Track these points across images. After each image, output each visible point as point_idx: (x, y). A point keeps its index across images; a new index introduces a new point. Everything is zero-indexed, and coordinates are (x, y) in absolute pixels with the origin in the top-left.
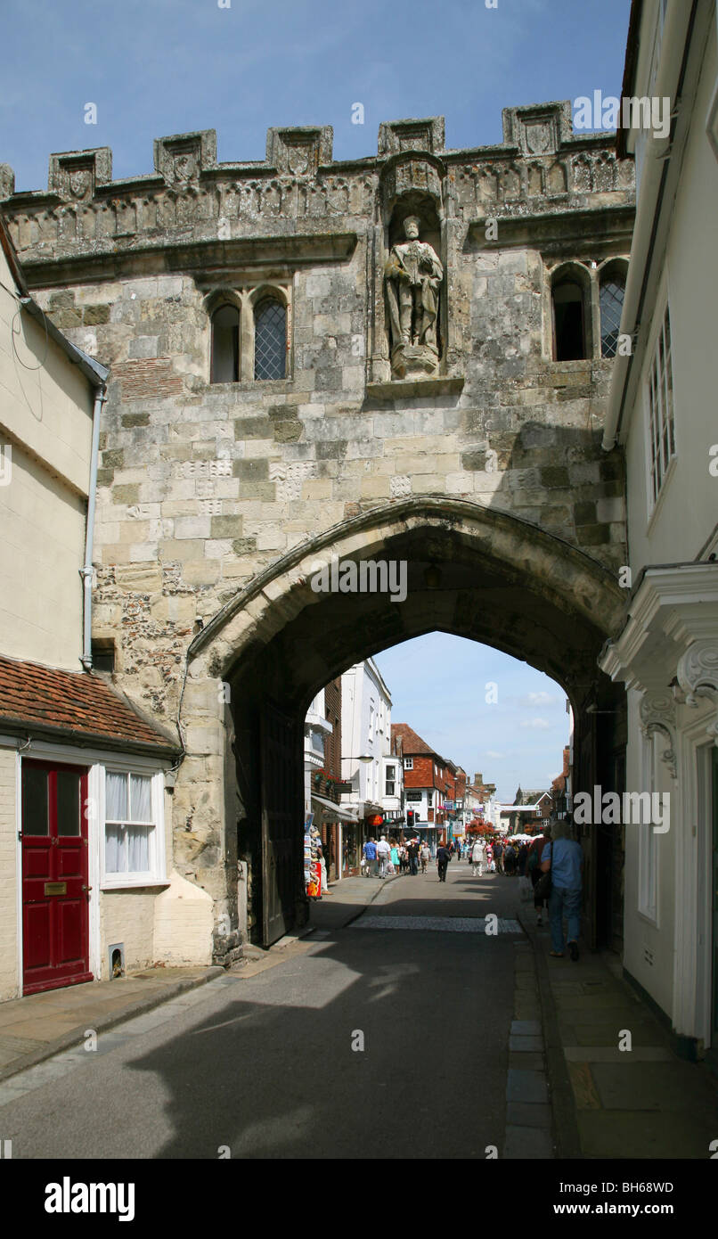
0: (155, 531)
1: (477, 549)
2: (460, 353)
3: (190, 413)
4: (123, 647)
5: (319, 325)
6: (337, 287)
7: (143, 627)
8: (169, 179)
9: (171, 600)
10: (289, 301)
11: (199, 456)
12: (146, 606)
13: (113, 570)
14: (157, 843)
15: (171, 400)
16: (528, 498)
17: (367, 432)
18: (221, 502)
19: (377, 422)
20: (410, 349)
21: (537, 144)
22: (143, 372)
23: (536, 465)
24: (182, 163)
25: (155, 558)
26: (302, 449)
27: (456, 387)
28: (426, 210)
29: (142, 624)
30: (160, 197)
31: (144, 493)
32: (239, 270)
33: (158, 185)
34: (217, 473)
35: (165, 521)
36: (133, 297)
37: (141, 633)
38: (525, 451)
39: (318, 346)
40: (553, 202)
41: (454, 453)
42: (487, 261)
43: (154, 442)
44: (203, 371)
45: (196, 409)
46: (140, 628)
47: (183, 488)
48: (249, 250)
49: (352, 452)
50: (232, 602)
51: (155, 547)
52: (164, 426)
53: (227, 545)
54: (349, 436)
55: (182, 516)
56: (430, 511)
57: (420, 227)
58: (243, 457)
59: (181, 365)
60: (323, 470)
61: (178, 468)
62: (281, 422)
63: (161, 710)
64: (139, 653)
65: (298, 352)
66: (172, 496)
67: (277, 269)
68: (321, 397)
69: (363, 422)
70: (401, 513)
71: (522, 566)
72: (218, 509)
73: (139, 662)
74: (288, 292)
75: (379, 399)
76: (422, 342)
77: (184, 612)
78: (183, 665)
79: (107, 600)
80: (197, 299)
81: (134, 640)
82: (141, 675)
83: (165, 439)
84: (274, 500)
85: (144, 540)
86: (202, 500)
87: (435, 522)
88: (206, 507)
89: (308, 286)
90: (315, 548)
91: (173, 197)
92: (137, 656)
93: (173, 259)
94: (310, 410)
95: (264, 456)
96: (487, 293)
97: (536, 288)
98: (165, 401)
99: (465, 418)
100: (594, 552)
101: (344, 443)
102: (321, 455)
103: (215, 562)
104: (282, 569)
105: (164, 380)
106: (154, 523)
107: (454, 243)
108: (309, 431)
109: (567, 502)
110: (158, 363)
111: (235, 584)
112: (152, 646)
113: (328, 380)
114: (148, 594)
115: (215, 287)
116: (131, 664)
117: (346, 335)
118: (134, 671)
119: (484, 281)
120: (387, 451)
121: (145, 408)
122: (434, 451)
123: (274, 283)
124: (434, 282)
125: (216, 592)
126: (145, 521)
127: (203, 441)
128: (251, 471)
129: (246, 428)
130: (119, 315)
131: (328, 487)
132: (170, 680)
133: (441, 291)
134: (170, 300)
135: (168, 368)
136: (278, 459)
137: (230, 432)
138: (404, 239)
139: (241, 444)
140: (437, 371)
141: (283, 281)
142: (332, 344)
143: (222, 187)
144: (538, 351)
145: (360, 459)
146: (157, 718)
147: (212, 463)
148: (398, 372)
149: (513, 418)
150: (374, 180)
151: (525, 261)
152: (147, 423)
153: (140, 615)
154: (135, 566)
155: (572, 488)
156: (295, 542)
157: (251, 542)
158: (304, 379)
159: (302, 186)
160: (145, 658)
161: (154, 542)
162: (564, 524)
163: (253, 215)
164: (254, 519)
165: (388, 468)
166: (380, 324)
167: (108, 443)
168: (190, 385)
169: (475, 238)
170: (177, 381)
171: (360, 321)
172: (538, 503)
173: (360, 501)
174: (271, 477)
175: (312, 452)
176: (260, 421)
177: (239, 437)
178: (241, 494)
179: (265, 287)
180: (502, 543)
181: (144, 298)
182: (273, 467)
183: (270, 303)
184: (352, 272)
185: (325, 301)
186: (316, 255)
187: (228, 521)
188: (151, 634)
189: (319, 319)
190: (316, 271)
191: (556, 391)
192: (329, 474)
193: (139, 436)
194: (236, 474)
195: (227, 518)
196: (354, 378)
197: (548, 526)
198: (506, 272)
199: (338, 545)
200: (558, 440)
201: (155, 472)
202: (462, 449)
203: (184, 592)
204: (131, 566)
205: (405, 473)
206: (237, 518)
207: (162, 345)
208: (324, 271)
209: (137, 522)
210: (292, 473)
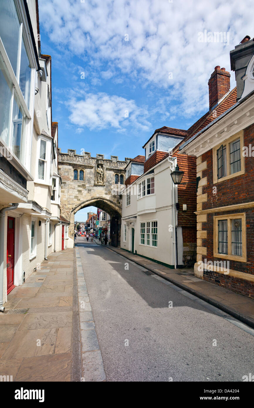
0: (67, 197)
1: (106, 203)
2: (105, 182)
3: (72, 183)
5: (88, 176)
6: (91, 172)
8: (70, 154)
9: (69, 205)
10: (85, 172)
11: (73, 188)
13: (61, 201)
14: (68, 233)
15: (69, 181)
19: (95, 188)
20: (100, 181)
21: (114, 160)
22: (65, 177)
23: (113, 195)
24: (71, 153)
25: (67, 200)
26: (86, 190)
27: (104, 186)
28: (102, 165)
30: (68, 156)
31: (65, 192)
32: (79, 167)
33: (68, 155)
34: (75, 191)
36: (64, 167)
39: (88, 178)
40: (116, 167)
42: (108, 172)
44: (73, 178)
45: (73, 183)
47: (71, 192)
48: (81, 166)
49: (92, 191)
50: (77, 206)
52: (68, 184)
53: (76, 199)
54: (92, 189)
55: (70, 195)
56: (101, 198)
57: (101, 167)
58: (79, 189)
59: (71, 177)
60: (89, 192)
61: (70, 190)
62: (83, 186)
63: (67, 218)
65: (86, 178)
66: (69, 193)
70: (98, 198)
72: (75, 195)
74: (84, 171)
75: (95, 185)
76: (101, 180)
77: (71, 207)
78: (70, 213)
80: (73, 169)
82: (64, 214)
83: (68, 186)
87: (101, 200)
88: (74, 195)
89: (87, 171)
90: (87, 201)
91: (70, 157)
93: (70, 164)
94: (87, 185)
96: (108, 175)
97: (114, 176)
99: (105, 189)
100: (119, 205)
102: (88, 191)
103: (75, 201)
104: (83, 203)
105: (68, 179)
106: (67, 196)
107: (105, 169)
108: (87, 188)
109: (116, 199)
110: (67, 176)
111: (78, 204)
112: (66, 210)
113: (89, 182)
115: (75, 168)
118: (63, 213)
120: (96, 191)
121: (65, 182)
122: (102, 192)
123: (83, 169)
124: (102, 174)
125: (75, 205)
128: (80, 191)
129: (79, 186)
130: (62, 170)
131: (89, 194)
133: (103, 175)
134: (69, 169)
135: (69, 177)
136: (83, 190)
137: (77, 186)
138: (99, 168)
140: (102, 183)
142: (90, 178)
143: (77, 157)
144: (113, 183)
146: (66, 219)
148: (98, 183)
150: (96, 160)
151: (112, 173)
156: (85, 200)
157: (80, 199)
158: (87, 182)
159: (87, 159)
162: (115, 202)
163: (81, 161)
164: (80, 197)
165: (96, 193)
166: (96, 177)
169: (107, 169)
170: (70, 179)
171: (93, 176)
172: (113, 199)
173: (92, 196)
175: (87, 190)
176: (81, 186)
177: (78, 187)
178: (78, 194)
179: (81, 170)
180: (109, 203)
181: (66, 168)
182: (82, 191)
183: (82, 172)
184: (93, 170)
185: (89, 173)
187: (76, 197)
190: (88, 169)
193: (65, 185)
194: (78, 191)
196: (93, 182)
197: (114, 201)
198: (110, 174)
199: (90, 201)
201: (67, 190)
202: (105, 192)
203: (71, 204)
205: (98, 194)
206: (78, 196)
207: (68, 174)
208: (89, 169)
209: (64, 195)
210: (85, 192)
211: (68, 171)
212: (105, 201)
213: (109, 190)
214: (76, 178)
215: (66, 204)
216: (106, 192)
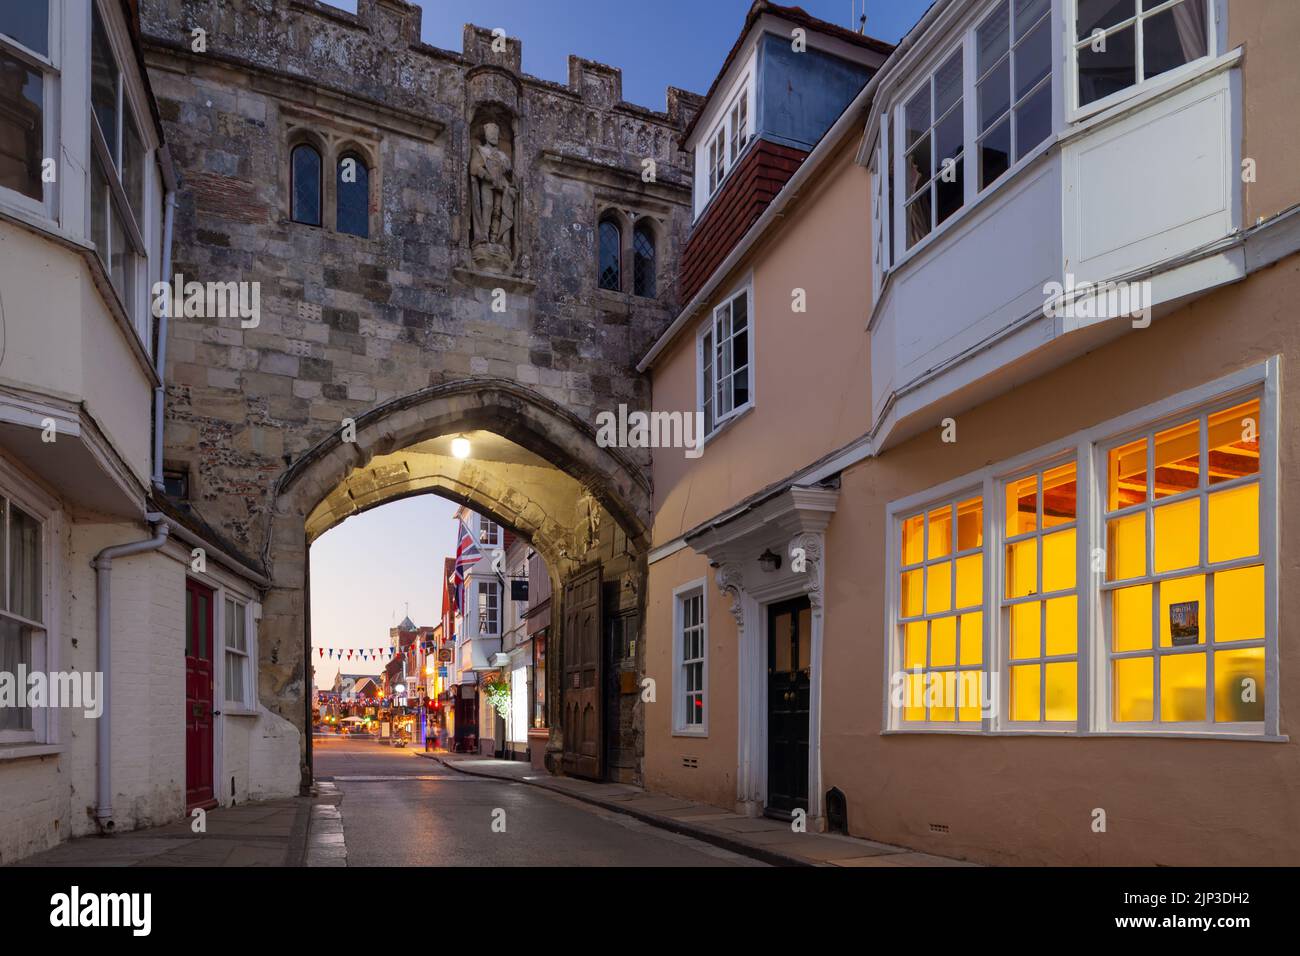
0: (237, 359)
2: (531, 260)
3: (277, 248)
4: (201, 472)
5: (407, 197)
6: (424, 166)
7: (225, 455)
9: (255, 431)
10: (375, 163)
11: (285, 293)
12: (227, 434)
13: (188, 390)
15: (254, 228)
16: (580, 398)
17: (451, 310)
18: (310, 344)
19: (459, 304)
22: (223, 190)
23: (587, 372)
25: (237, 387)
26: (389, 314)
27: (529, 290)
28: (506, 117)
29: (223, 451)
32: (325, 116)
34: (306, 314)
35: (248, 350)
36: (209, 104)
37: (222, 460)
38: (580, 359)
39: (407, 219)
40: (606, 151)
41: (524, 347)
42: (550, 182)
43: (236, 267)
44: (283, 206)
45: (282, 244)
46: (221, 456)
47: (268, 322)
48: (345, 102)
49: (437, 326)
50: (323, 443)
51: (237, 375)
52: (246, 252)
53: (316, 387)
54: (436, 311)
55: (268, 350)
56: (504, 393)
58: (333, 305)
59: (263, 197)
62: (373, 282)
63: (245, 540)
64: (219, 481)
65: (388, 218)
67: (368, 129)
68: (408, 267)
69: (447, 300)
70: (478, 392)
71: (574, 452)
72: (308, 350)
73: (220, 490)
74: (373, 152)
75: (461, 281)
76: (499, 240)
77: (266, 442)
78: (270, 496)
79: (181, 421)
80: (279, 129)
81: (215, 466)
82: (222, 503)
83: (249, 268)
84: (364, 354)
85: (224, 366)
86: (290, 338)
87: (507, 404)
88: (293, 345)
89: (397, 156)
90: (403, 404)
92: (217, 483)
93: (256, 78)
94: (398, 277)
95: (354, 309)
96: (553, 213)
97: (589, 222)
98: (246, 227)
99: (533, 319)
101: (431, 317)
102: (407, 323)
103: (303, 403)
104: (372, 419)
105: (245, 205)
106: (235, 354)
108: (398, 296)
110: (239, 184)
111: (325, 427)
112: (229, 473)
113: (416, 253)
114: (229, 421)
115: (300, 124)
116: (210, 490)
117: (433, 215)
118: (213, 497)
119: (550, 202)
120: (469, 332)
121: (225, 229)
122: (507, 342)
123: (363, 141)
125: (308, 429)
126: (226, 346)
127: (289, 279)
128: (341, 321)
129: (333, 279)
130: (192, 119)
131: (416, 353)
132: (254, 512)
134: (252, 121)
135: (251, 193)
136: (368, 316)
137: (319, 278)
139: (331, 292)
140: (509, 271)
141: (371, 142)
142: (419, 219)
143: (310, 23)
145: (445, 334)
146: (239, 548)
147: (300, 304)
148: (478, 263)
149: (570, 329)
151: (581, 195)
152: (228, 244)
153: (221, 443)
154: (214, 391)
155: (613, 396)
156: (383, 398)
157: (342, 389)
159: (393, 56)
160: (227, 486)
161: (236, 370)
164: (343, 368)
165: (469, 347)
167: (179, 253)
168: (276, 217)
169: (544, 159)
170: (263, 208)
171: (444, 205)
172: (588, 403)
173: (444, 371)
174: (361, 331)
175: (400, 316)
176: (349, 275)
177: (329, 286)
178: (331, 341)
179: (351, 142)
181: (221, 110)
182: (363, 322)
184: (436, 152)
185: (413, 176)
186: (404, 128)
187: (317, 365)
188: (234, 462)
189: (407, 192)
190: (405, 143)
191: (604, 314)
192: (417, 341)
193: (217, 256)
194: (325, 321)
195: (316, 361)
196: (441, 257)
198: (568, 201)
200: (603, 354)
202: (530, 345)
203: (271, 426)
204: (208, 391)
205: (483, 355)
206: (327, 364)
207: (244, 165)
208: (414, 145)
209: (216, 345)
210: (381, 332)
211: (237, 140)
212: (532, 412)
213: (561, 331)
214: (307, 211)
215: (235, 415)
216: (542, 344)
